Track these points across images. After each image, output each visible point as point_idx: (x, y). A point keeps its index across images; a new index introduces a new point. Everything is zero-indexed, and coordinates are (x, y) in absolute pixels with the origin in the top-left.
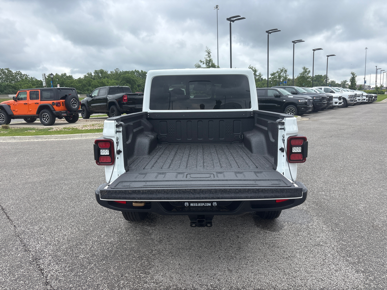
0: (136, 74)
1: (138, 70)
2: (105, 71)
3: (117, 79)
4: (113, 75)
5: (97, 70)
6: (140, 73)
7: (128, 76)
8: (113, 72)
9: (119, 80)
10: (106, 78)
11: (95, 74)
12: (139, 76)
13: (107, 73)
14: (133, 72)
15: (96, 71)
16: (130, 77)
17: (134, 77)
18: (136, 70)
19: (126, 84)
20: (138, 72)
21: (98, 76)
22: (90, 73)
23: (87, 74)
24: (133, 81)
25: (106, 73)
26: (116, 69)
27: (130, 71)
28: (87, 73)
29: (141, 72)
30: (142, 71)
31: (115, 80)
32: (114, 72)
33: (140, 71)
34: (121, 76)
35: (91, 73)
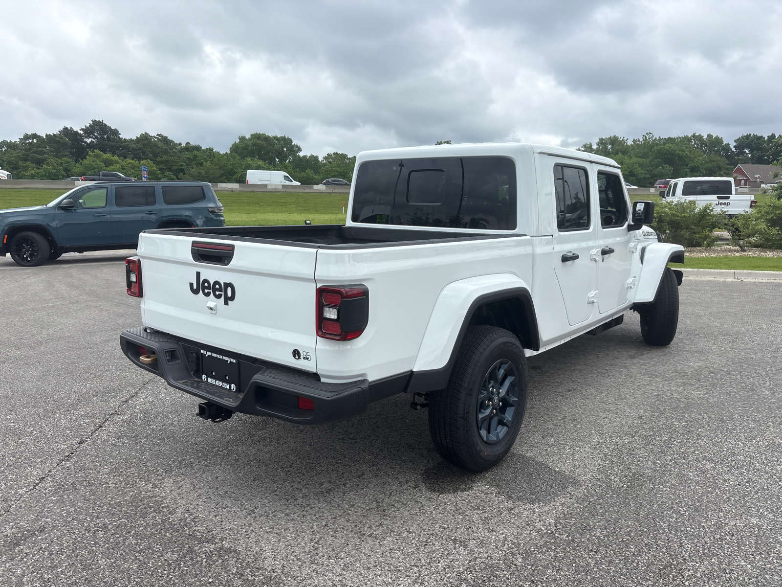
0: (693, 143)
1: (700, 135)
2: (621, 140)
3: (644, 156)
4: (636, 148)
5: (604, 138)
6: (703, 140)
7: (670, 147)
8: (639, 141)
9: (648, 157)
10: (620, 154)
11: (599, 146)
12: (701, 148)
13: (624, 143)
14: (687, 139)
15: (601, 140)
16: (675, 151)
17: (683, 151)
18: (694, 136)
19: (662, 166)
20: (700, 137)
21: (604, 150)
22: (588, 143)
23: (582, 147)
24: (680, 158)
25: (622, 143)
26: (647, 134)
27: (681, 136)
28: (584, 145)
29: (706, 139)
30: (710, 136)
31: (640, 157)
32: (641, 140)
33: (705, 137)
34: (653, 150)
35: (591, 144)
